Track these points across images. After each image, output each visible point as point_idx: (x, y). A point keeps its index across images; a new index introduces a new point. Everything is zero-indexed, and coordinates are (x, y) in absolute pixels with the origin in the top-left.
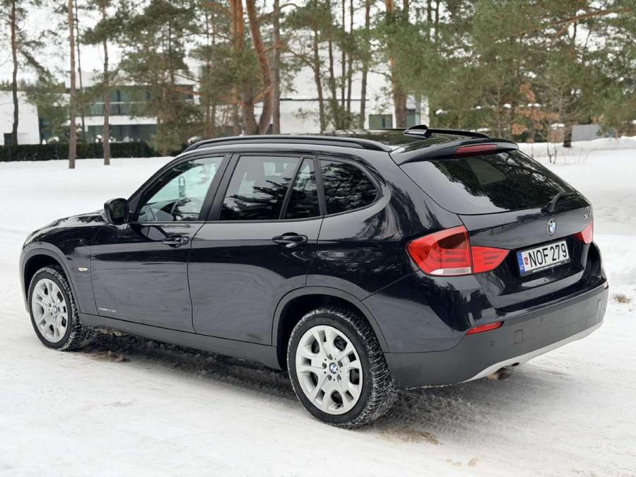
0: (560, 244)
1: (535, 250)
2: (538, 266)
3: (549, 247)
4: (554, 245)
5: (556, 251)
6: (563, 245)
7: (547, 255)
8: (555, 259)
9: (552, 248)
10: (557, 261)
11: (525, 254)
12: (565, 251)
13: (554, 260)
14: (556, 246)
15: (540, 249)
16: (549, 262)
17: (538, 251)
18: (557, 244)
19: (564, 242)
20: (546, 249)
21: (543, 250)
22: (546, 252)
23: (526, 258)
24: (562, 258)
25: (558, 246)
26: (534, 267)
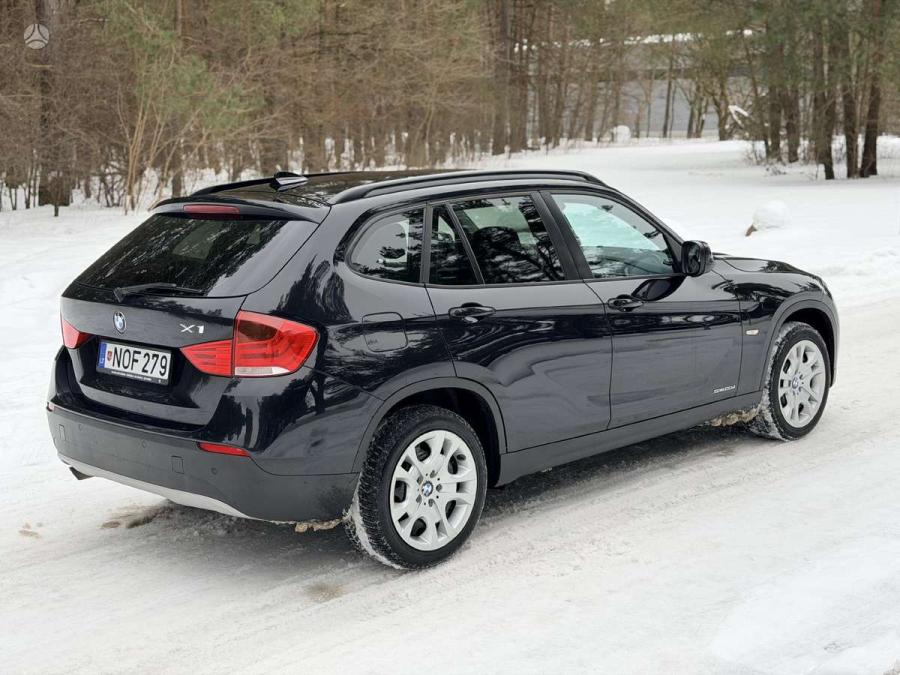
0: (161, 354)
1: (125, 348)
2: (121, 368)
3: (144, 351)
4: (151, 353)
5: (152, 362)
6: (164, 357)
7: (137, 361)
8: (146, 371)
9: (147, 354)
10: (149, 374)
11: (110, 347)
12: (164, 367)
13: (144, 371)
14: (154, 355)
15: (132, 349)
16: (136, 371)
17: (128, 351)
18: (156, 353)
19: (169, 356)
20: (139, 353)
21: (135, 352)
22: (137, 356)
23: (110, 353)
24: (156, 374)
25: (157, 356)
26: (116, 367)
